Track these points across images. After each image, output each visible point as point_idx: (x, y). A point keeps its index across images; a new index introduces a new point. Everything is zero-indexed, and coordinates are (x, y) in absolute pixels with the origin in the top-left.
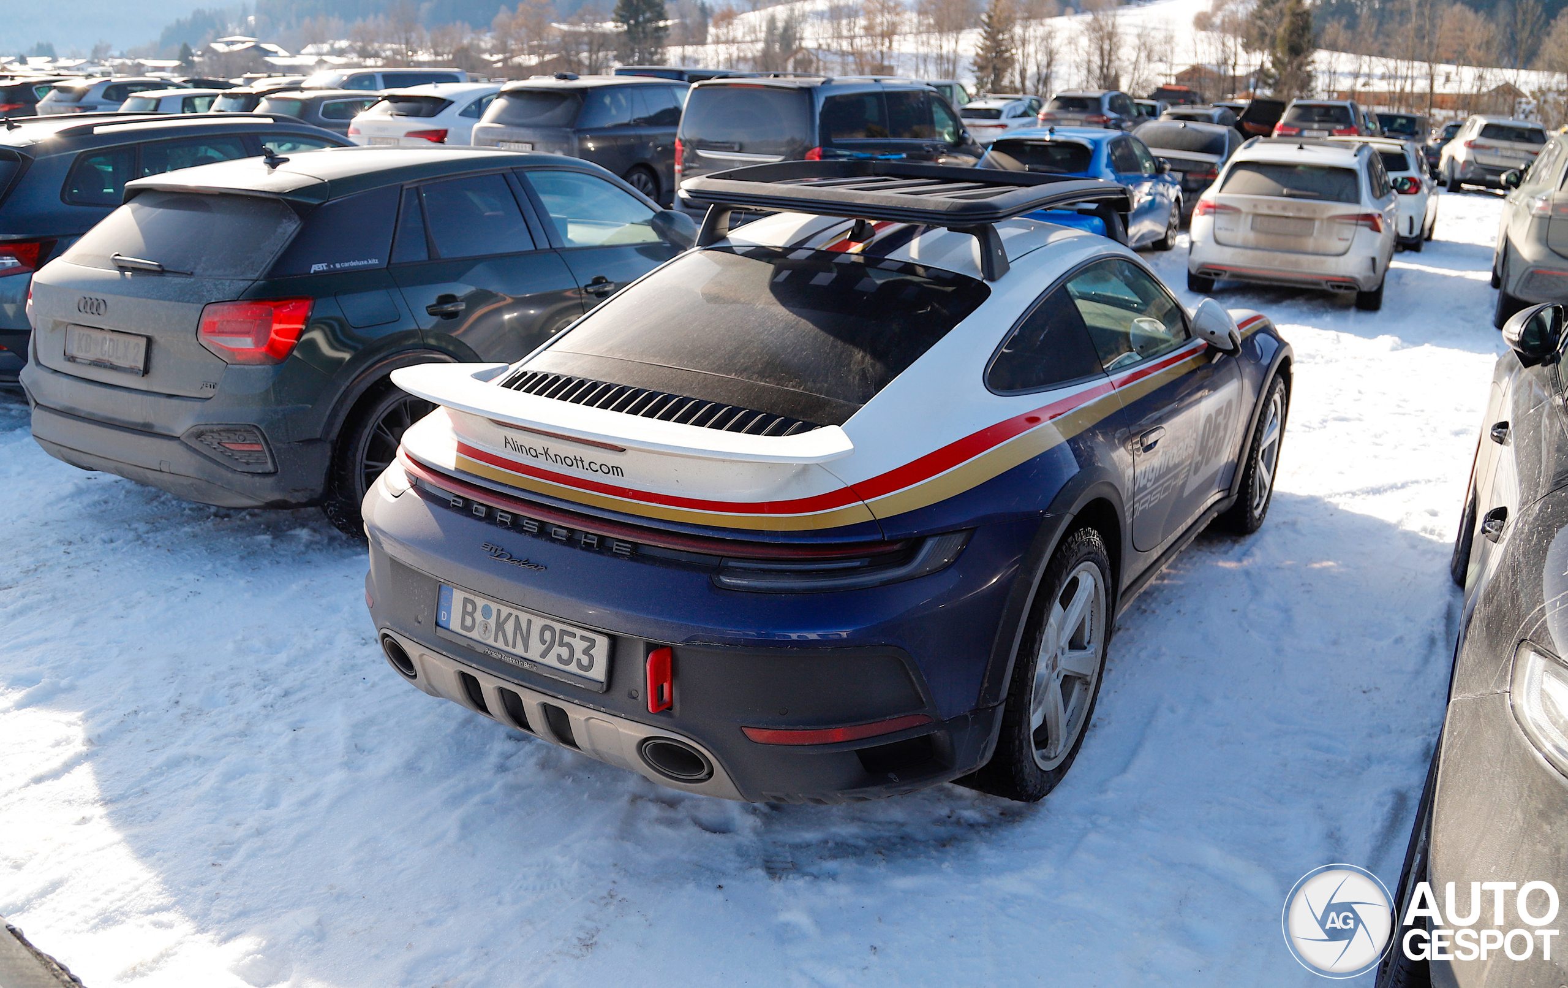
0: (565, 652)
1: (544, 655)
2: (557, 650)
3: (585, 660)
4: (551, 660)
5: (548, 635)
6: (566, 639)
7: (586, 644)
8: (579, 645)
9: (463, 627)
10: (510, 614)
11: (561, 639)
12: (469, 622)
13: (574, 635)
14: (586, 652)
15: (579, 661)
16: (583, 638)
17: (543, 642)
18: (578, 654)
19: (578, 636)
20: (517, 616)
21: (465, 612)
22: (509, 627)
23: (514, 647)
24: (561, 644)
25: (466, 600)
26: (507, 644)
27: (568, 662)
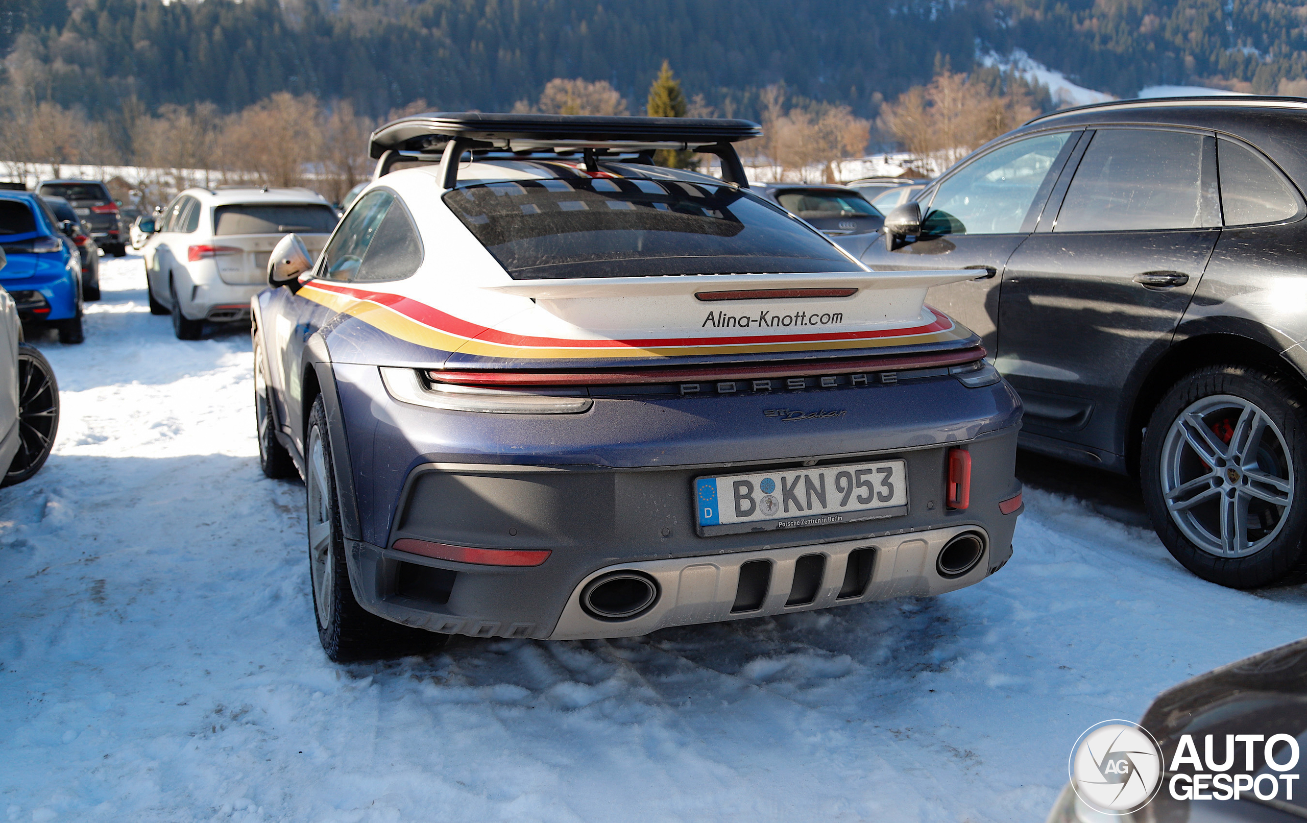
0: (864, 491)
1: (844, 503)
2: (856, 492)
3: (885, 491)
4: (853, 505)
5: (844, 482)
6: (863, 478)
7: (884, 475)
8: (876, 479)
9: (739, 513)
10: (798, 477)
11: (858, 478)
12: (745, 505)
13: (869, 471)
14: (885, 482)
15: (879, 493)
16: (879, 470)
17: (840, 489)
18: (878, 487)
19: (874, 471)
20: (806, 476)
21: (738, 497)
22: (800, 491)
23: (810, 508)
24: (859, 485)
25: (737, 485)
26: (800, 508)
27: (869, 500)
